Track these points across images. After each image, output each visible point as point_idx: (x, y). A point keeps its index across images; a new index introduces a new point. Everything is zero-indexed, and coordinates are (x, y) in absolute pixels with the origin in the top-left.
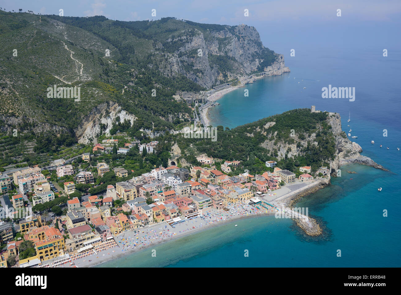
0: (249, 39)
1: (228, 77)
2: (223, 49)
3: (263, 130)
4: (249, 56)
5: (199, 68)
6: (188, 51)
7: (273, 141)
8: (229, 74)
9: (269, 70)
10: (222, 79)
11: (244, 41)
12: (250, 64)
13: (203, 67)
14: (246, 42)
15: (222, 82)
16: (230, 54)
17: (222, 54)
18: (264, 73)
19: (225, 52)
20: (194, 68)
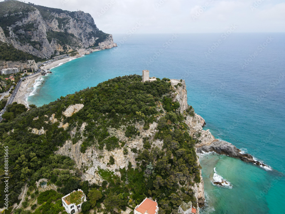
0: (86, 22)
1: (68, 49)
2: (62, 27)
3: (61, 121)
4: (87, 35)
5: (36, 41)
6: (25, 25)
7: (80, 143)
8: (68, 46)
9: (102, 45)
10: (62, 50)
11: (82, 23)
12: (88, 40)
13: (41, 40)
14: (84, 24)
15: (61, 53)
16: (70, 31)
17: (63, 31)
18: (98, 47)
19: (65, 29)
20: (32, 40)
